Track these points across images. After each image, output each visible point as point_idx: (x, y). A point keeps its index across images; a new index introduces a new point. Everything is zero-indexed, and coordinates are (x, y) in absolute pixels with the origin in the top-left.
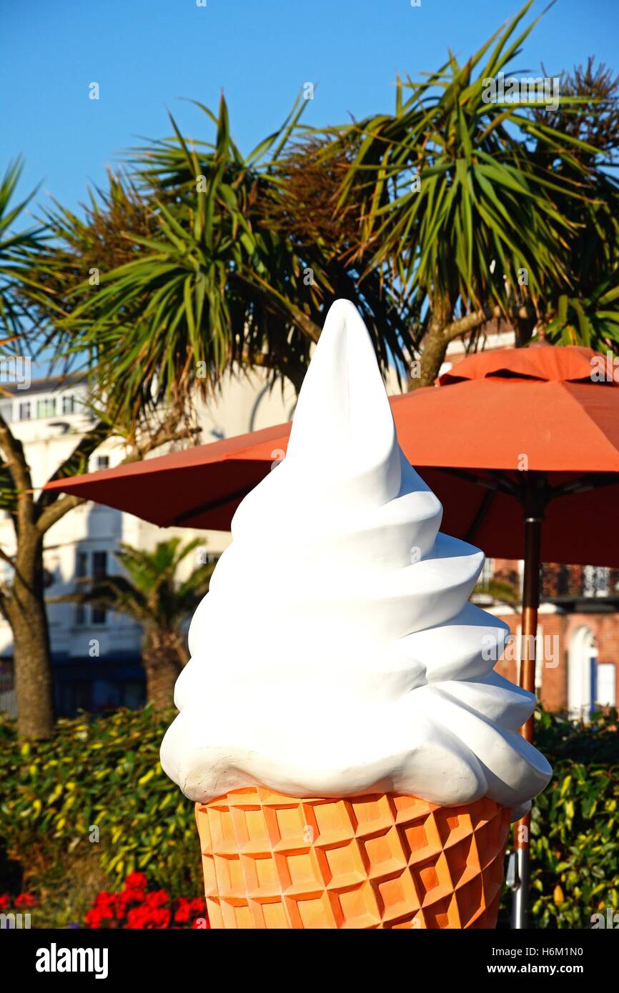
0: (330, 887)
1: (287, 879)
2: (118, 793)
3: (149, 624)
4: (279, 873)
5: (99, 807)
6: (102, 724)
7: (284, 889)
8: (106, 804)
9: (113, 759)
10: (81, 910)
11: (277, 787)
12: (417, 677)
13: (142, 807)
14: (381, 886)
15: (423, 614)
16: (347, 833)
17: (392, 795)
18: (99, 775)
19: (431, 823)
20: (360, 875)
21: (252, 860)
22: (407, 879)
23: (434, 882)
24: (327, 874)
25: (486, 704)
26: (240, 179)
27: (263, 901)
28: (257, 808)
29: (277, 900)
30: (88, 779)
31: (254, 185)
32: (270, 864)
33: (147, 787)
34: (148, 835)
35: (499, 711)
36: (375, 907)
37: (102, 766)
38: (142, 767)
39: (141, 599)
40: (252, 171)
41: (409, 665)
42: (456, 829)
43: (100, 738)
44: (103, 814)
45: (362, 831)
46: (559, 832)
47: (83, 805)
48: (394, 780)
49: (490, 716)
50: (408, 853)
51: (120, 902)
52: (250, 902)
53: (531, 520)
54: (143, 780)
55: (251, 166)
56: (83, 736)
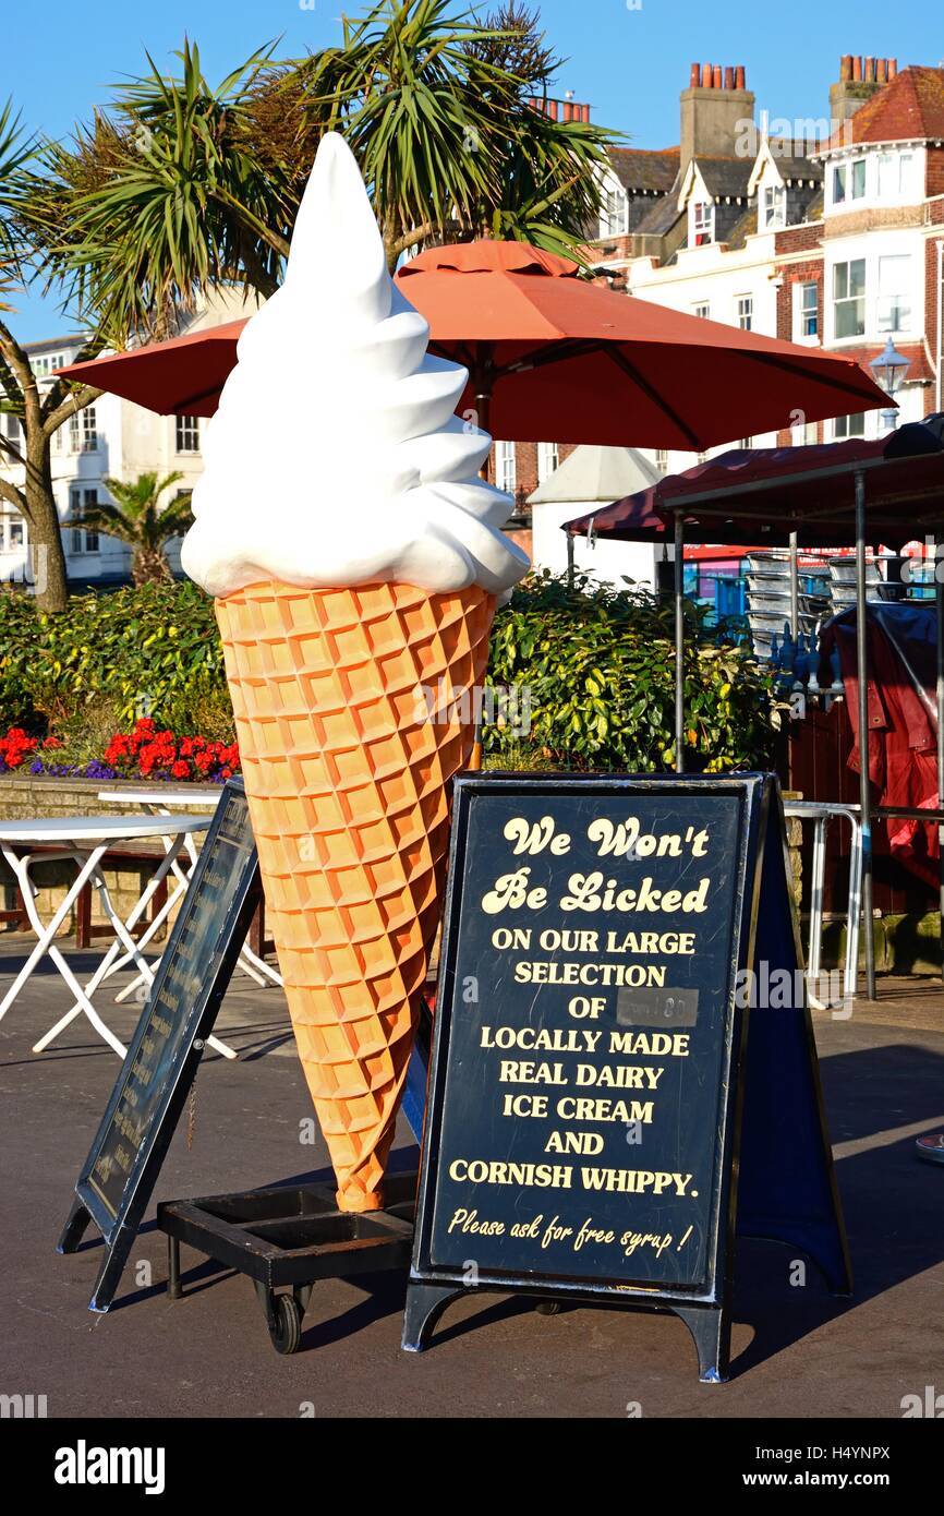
0: (339, 665)
1: (299, 660)
2: (126, 654)
3: (136, 547)
4: (293, 654)
5: (110, 666)
6: (107, 598)
7: (298, 669)
8: (117, 663)
9: (120, 627)
10: (101, 748)
11: (288, 579)
12: (411, 479)
13: (147, 664)
14: (384, 664)
15: (415, 423)
16: (352, 618)
17: (392, 584)
18: (109, 640)
19: (427, 608)
20: (365, 655)
21: (268, 646)
22: (407, 656)
23: (430, 659)
24: (336, 655)
25: (473, 502)
26: (210, 111)
27: (278, 680)
28: (271, 599)
29: (291, 679)
30: (99, 643)
31: (222, 117)
32: (285, 649)
33: (150, 649)
34: (153, 688)
35: (485, 508)
36: (379, 680)
37: (111, 633)
38: (145, 632)
39: (128, 525)
40: (220, 104)
41: (406, 468)
42: (449, 613)
43: (108, 609)
44: (113, 672)
45: (366, 616)
46: (502, 671)
47: (95, 666)
48: (394, 570)
49: (476, 513)
50: (407, 634)
51: (132, 741)
52: (268, 682)
53: (481, 396)
54: (147, 643)
55: (218, 100)
56: (93, 609)
